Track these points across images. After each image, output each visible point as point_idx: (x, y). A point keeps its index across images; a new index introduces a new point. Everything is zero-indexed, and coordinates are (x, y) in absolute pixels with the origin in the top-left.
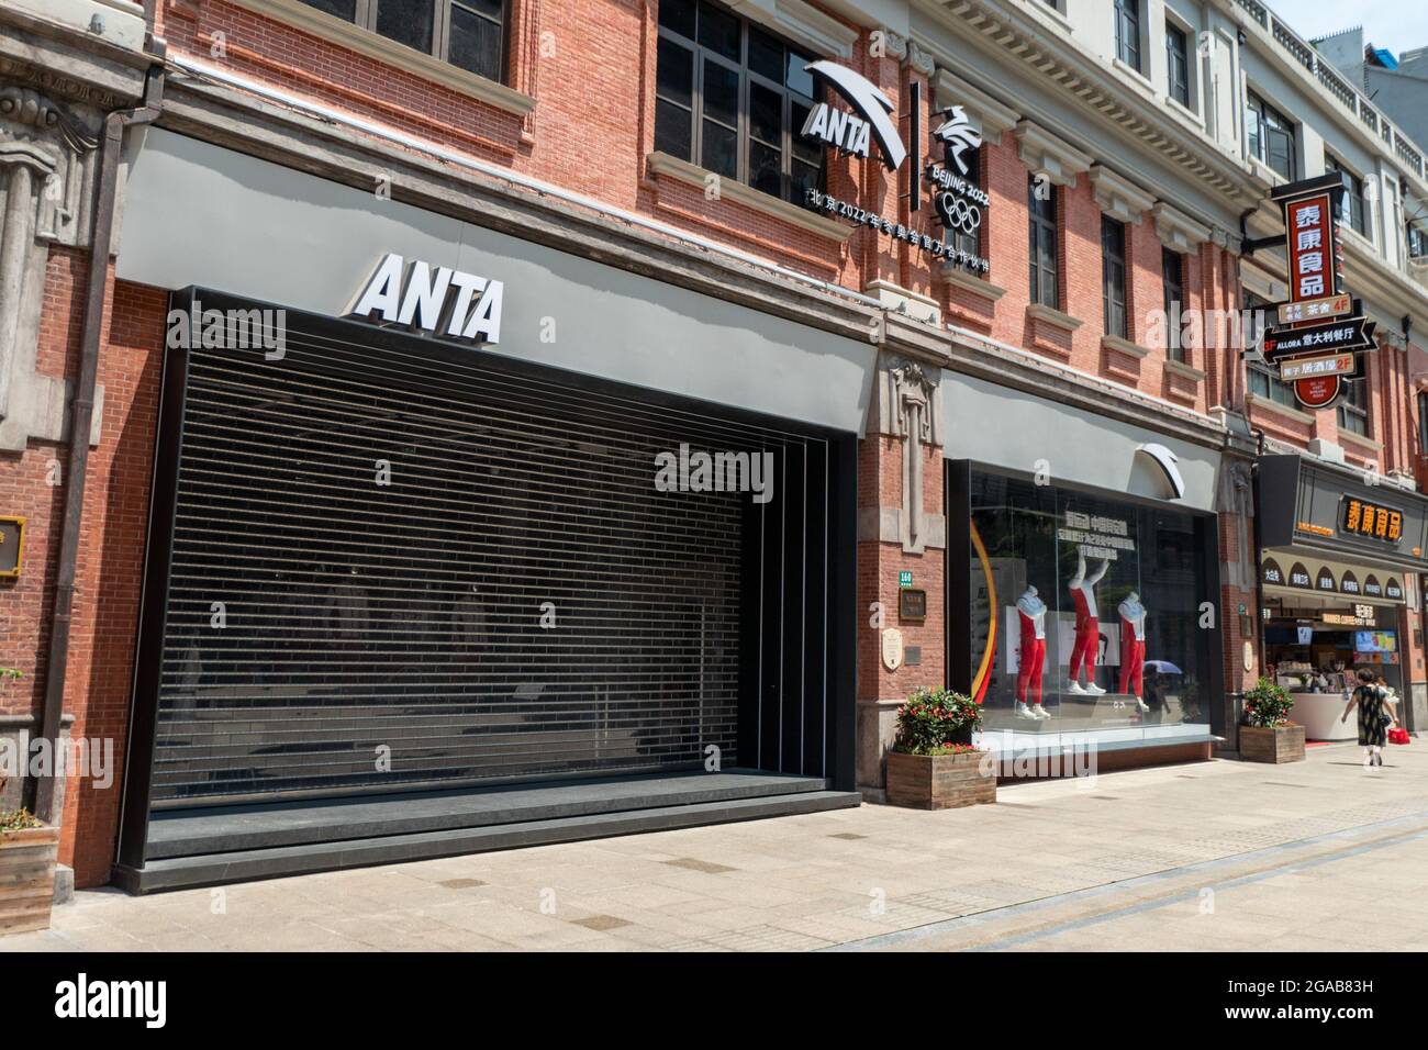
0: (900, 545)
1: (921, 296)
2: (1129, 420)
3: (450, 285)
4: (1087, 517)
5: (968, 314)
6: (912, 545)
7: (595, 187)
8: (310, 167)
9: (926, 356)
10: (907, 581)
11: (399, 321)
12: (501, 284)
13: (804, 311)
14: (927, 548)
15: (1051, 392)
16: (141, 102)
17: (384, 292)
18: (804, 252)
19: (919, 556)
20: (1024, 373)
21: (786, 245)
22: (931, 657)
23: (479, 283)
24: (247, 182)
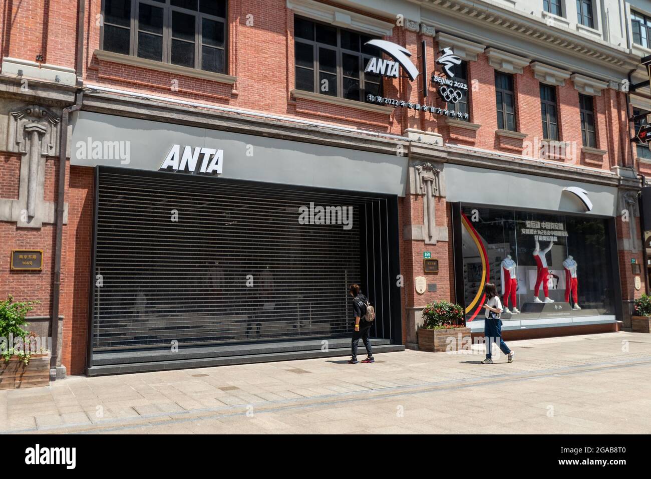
0: (423, 241)
1: (432, 133)
2: (557, 177)
3: (200, 153)
4: (539, 223)
5: (461, 138)
6: (430, 240)
7: (267, 108)
8: (141, 117)
9: (434, 159)
10: (428, 256)
11: (180, 169)
12: (222, 151)
13: (367, 146)
14: (438, 241)
15: (509, 168)
16: (74, 103)
17: (172, 159)
18: (370, 121)
19: (434, 245)
20: (490, 161)
21: (361, 119)
22: (442, 288)
23: (213, 151)
24: (117, 125)
